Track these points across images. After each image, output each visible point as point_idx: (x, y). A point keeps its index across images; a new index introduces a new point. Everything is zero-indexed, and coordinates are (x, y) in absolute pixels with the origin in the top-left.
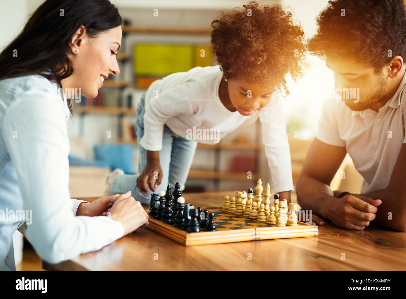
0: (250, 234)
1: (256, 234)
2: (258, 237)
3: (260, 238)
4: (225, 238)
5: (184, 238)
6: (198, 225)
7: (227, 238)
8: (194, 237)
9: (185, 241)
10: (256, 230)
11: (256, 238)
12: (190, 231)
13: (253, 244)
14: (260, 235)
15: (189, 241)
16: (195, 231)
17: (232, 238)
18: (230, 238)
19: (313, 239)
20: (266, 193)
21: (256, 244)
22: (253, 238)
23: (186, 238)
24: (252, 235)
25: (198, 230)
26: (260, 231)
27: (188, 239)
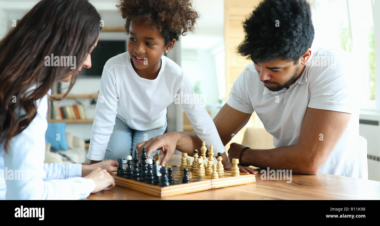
0: (208, 184)
1: (212, 185)
2: (213, 186)
3: (215, 187)
4: (190, 189)
5: (159, 192)
6: (168, 180)
7: (191, 189)
8: (167, 190)
9: (160, 194)
10: (211, 181)
11: (212, 187)
12: (162, 186)
13: (210, 192)
14: (215, 185)
15: (164, 193)
16: (165, 186)
17: (194, 188)
18: (193, 189)
19: (252, 185)
20: (210, 152)
21: (212, 192)
22: (210, 187)
23: (161, 191)
24: (209, 186)
25: (168, 184)
26: (215, 181)
27: (162, 192)
